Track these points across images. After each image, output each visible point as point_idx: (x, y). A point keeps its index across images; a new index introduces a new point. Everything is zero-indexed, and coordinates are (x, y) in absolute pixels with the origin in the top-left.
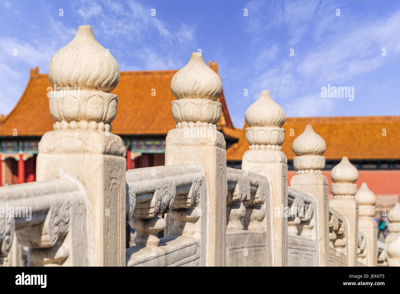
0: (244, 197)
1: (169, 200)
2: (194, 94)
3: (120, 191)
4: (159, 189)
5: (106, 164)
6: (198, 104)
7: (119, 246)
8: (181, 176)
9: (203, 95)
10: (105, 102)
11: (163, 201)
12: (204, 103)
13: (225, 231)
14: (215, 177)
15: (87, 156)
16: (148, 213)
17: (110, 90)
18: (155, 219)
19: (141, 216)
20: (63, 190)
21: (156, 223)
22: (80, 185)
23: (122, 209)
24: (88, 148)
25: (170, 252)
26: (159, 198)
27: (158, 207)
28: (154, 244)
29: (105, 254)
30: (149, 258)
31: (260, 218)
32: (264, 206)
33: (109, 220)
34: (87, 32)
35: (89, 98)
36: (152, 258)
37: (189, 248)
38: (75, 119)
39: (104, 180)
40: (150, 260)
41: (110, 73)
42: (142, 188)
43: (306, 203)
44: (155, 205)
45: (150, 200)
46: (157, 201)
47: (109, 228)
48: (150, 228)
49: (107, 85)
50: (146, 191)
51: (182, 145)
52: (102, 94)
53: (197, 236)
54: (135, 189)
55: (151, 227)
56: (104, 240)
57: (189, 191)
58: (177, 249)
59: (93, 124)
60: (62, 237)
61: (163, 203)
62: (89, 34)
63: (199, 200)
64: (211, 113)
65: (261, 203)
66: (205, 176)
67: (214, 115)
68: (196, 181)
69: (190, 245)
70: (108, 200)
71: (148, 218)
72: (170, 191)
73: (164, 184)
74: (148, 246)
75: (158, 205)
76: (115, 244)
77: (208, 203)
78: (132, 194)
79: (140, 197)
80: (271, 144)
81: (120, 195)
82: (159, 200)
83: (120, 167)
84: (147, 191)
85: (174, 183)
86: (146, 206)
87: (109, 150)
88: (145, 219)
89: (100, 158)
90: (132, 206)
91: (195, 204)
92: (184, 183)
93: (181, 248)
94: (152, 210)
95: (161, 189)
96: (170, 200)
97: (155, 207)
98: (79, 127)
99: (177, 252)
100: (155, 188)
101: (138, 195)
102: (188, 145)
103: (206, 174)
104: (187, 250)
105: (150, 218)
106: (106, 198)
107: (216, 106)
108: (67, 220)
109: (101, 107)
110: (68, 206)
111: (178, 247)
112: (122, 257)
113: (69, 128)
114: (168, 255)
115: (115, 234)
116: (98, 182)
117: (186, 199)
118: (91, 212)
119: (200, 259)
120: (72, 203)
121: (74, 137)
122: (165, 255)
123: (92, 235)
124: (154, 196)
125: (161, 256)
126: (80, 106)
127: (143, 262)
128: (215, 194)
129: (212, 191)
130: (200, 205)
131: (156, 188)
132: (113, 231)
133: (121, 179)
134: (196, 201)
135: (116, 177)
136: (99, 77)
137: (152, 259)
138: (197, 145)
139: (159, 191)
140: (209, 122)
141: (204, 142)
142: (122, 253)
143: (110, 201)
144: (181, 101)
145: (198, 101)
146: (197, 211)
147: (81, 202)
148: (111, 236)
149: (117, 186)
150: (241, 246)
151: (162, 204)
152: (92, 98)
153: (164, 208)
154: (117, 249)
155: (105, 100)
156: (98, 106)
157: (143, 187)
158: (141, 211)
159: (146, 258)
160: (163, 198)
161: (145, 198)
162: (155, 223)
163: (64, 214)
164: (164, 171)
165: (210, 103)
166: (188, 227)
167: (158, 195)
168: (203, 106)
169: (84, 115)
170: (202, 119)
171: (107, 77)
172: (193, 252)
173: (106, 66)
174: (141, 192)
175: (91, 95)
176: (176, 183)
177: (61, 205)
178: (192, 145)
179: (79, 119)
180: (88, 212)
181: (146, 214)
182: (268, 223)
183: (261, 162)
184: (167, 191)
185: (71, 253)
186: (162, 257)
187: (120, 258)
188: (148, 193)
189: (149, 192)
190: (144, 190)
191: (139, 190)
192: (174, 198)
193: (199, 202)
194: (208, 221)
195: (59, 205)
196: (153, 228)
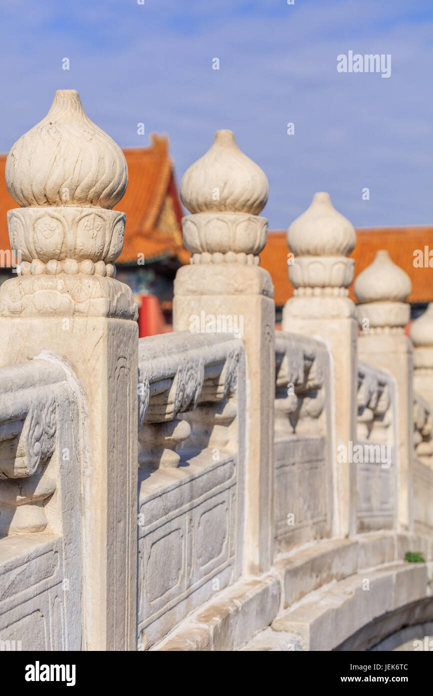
0: (294, 378)
1: (194, 389)
2: (222, 205)
3: (130, 379)
4: (181, 371)
5: (111, 333)
6: (230, 221)
7: (129, 472)
8: (210, 347)
9: (237, 205)
10: (107, 226)
11: (186, 391)
12: (241, 220)
13: (273, 437)
14: (259, 346)
15: (80, 320)
16: (164, 413)
17: (114, 203)
18: (175, 421)
19: (152, 418)
20: (46, 380)
21: (176, 429)
22: (68, 371)
23: (133, 409)
24: (81, 307)
25: (197, 476)
26: (182, 387)
27: (179, 401)
28: (172, 464)
29: (109, 485)
30: (169, 488)
31: (315, 414)
32: (322, 393)
33: (116, 429)
34: (72, 102)
35: (80, 220)
36: (172, 487)
37: (222, 468)
38: (57, 257)
39: (108, 361)
40: (169, 491)
41: (114, 174)
42: (158, 372)
43: (381, 384)
44: (176, 400)
45: (167, 390)
46: (178, 393)
47: (115, 442)
48: (166, 438)
49: (109, 195)
50: (163, 375)
51: (202, 294)
52: (102, 212)
53: (233, 448)
54: (148, 374)
55: (167, 436)
56: (109, 462)
57: (221, 372)
58: (206, 471)
59: (87, 265)
60: (45, 460)
61: (187, 395)
62: (74, 105)
63: (236, 387)
64: (252, 236)
65: (317, 388)
66: (243, 345)
67: (255, 241)
68: (232, 355)
69: (223, 463)
70: (114, 395)
71: (163, 421)
72: (196, 375)
73: (188, 363)
74: (161, 467)
75: (179, 399)
76: (123, 468)
77: (248, 391)
78: (144, 381)
79: (155, 387)
80: (332, 287)
81: (130, 385)
82: (181, 390)
83: (130, 337)
84: (165, 376)
85: (201, 361)
86: (160, 401)
87: (114, 309)
88: (159, 422)
89: (102, 323)
90: (144, 403)
91: (229, 394)
92: (215, 359)
93: (211, 469)
94: (170, 408)
95: (183, 372)
96: (196, 390)
97: (175, 403)
98: (63, 271)
99: (205, 477)
100: (175, 371)
101: (152, 383)
102: (213, 293)
103: (244, 342)
104: (220, 471)
105: (166, 421)
106: (110, 391)
107: (259, 224)
108: (52, 431)
109: (100, 234)
110: (54, 406)
111: (207, 468)
112: (133, 490)
113: (47, 272)
114: (194, 481)
115: (123, 452)
116: (100, 366)
117: (216, 386)
118: (87, 416)
119: (237, 486)
120: (59, 401)
121: (55, 288)
122: (190, 481)
123: (88, 455)
124: (174, 383)
125: (185, 483)
126: (65, 233)
127: (160, 496)
128: (259, 376)
129: (254, 371)
130: (236, 396)
131: (177, 370)
132: (120, 447)
133: (132, 358)
134: (231, 390)
135: (125, 356)
136: (96, 182)
137: (172, 490)
138: (229, 293)
139: (181, 375)
140: (247, 252)
141: (241, 287)
142: (133, 483)
143: (117, 396)
144: (201, 217)
145: (230, 216)
146: (231, 406)
147: (71, 399)
148: (118, 455)
149: (126, 370)
150: (291, 461)
151: (185, 396)
152: (86, 218)
153: (188, 403)
154: (125, 477)
155: (108, 222)
156: (96, 232)
157: (159, 369)
158: (151, 410)
159: (164, 487)
160: (186, 386)
161: (160, 388)
162: (174, 430)
163: (48, 420)
164: (185, 340)
165: (249, 219)
166: (218, 432)
167: (179, 382)
168: (238, 225)
169: (73, 249)
170: (237, 248)
171: (110, 182)
172: (227, 475)
173: (107, 162)
174: (156, 377)
175: (84, 214)
176: (204, 359)
177: (44, 406)
178: (220, 293)
179: (63, 255)
180: (81, 416)
181: (160, 415)
182: (329, 422)
183: (316, 318)
184: (192, 375)
185: (59, 486)
186: (186, 485)
187: (129, 492)
188: (165, 379)
189: (167, 377)
190: (161, 375)
191: (154, 375)
192: (201, 385)
193: (235, 390)
194: (248, 421)
195: (41, 406)
196: (170, 437)
